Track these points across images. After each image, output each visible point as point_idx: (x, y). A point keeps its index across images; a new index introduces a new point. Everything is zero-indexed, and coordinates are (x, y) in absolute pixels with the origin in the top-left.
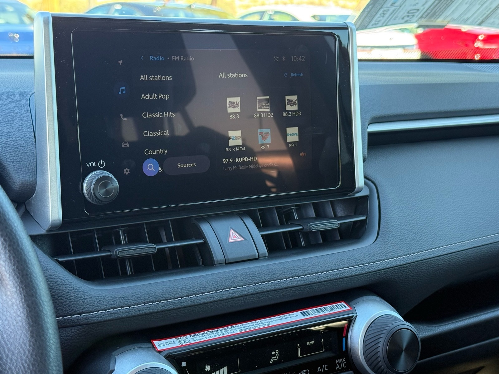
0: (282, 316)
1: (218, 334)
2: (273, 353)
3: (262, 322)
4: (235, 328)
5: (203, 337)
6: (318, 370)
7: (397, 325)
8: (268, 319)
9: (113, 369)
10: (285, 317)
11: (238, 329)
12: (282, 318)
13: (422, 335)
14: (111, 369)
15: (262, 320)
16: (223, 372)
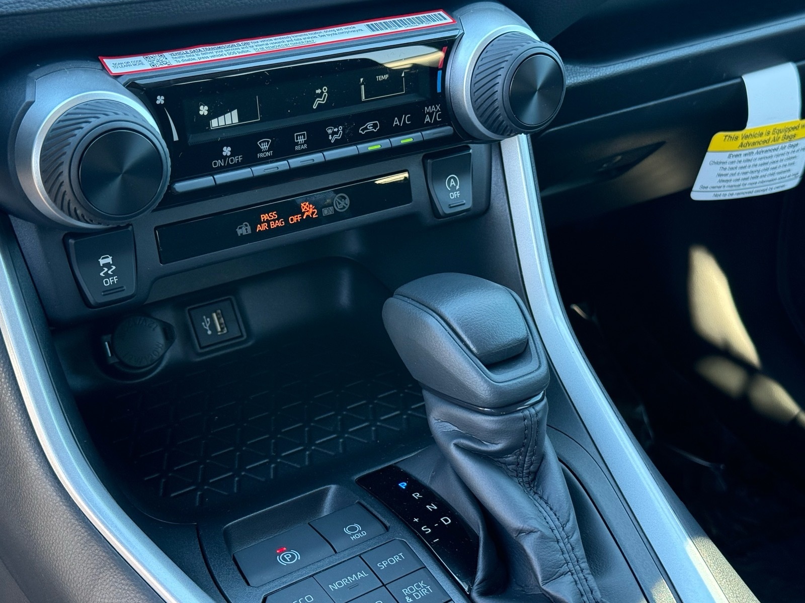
0: (335, 29)
1: (221, 53)
2: (318, 91)
3: (299, 38)
4: (251, 45)
5: (193, 58)
6: (395, 123)
7: (529, 48)
8: (309, 33)
9: (32, 100)
10: (339, 32)
11: (255, 48)
12: (334, 32)
13: (571, 81)
14: (28, 99)
15: (300, 34)
16: (231, 118)
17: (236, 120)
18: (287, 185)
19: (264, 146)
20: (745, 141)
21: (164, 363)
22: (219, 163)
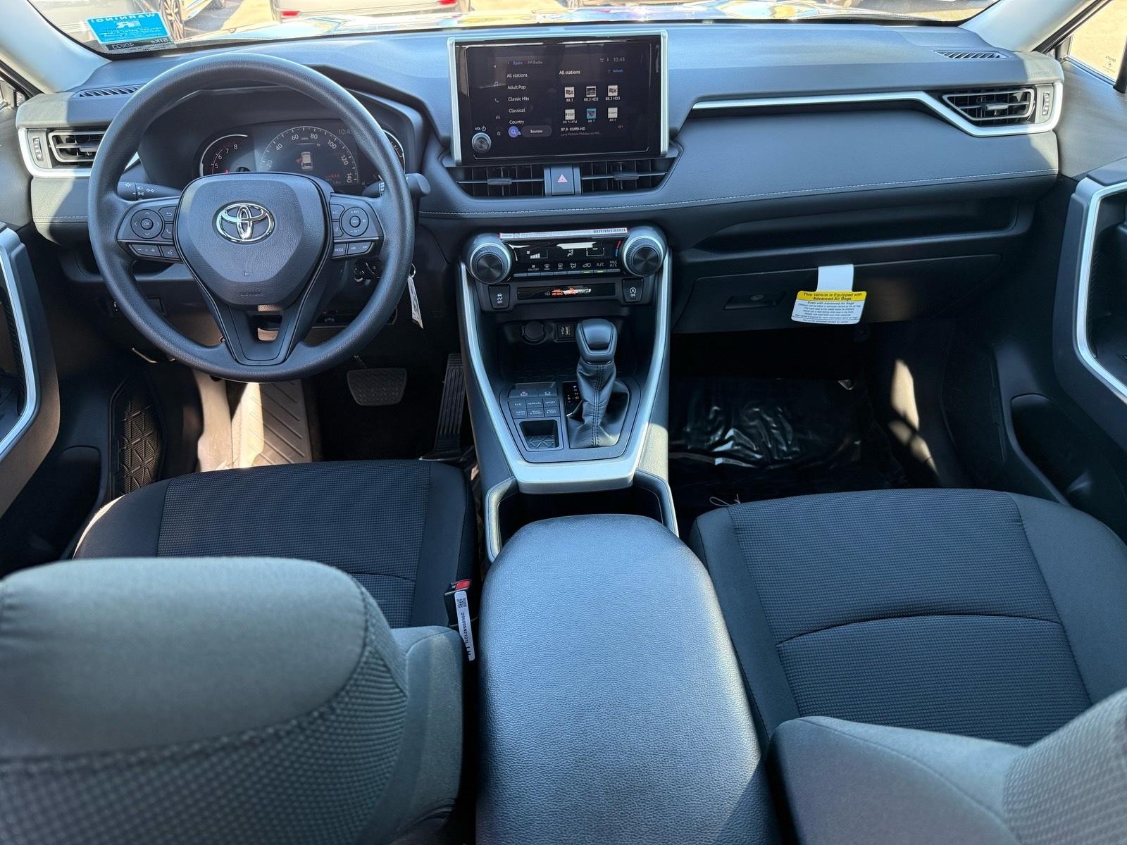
16: (537, 256)
17: (539, 257)
18: (567, 281)
19: (547, 267)
20: (816, 297)
21: (545, 339)
22: (531, 270)
